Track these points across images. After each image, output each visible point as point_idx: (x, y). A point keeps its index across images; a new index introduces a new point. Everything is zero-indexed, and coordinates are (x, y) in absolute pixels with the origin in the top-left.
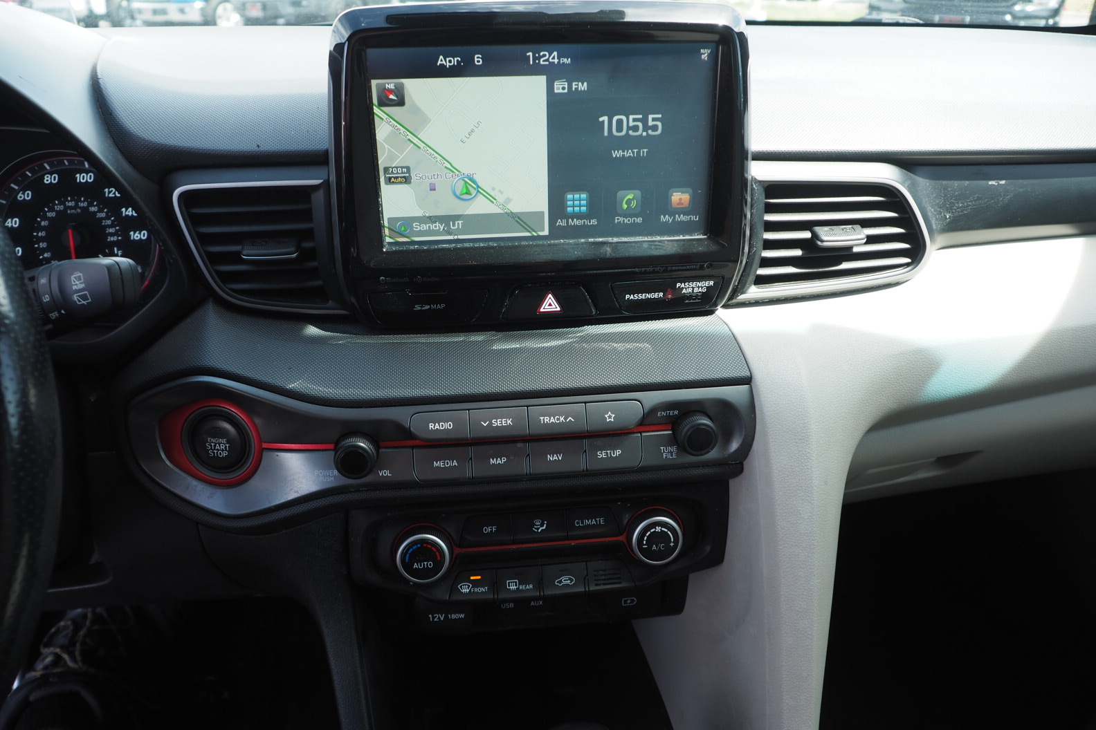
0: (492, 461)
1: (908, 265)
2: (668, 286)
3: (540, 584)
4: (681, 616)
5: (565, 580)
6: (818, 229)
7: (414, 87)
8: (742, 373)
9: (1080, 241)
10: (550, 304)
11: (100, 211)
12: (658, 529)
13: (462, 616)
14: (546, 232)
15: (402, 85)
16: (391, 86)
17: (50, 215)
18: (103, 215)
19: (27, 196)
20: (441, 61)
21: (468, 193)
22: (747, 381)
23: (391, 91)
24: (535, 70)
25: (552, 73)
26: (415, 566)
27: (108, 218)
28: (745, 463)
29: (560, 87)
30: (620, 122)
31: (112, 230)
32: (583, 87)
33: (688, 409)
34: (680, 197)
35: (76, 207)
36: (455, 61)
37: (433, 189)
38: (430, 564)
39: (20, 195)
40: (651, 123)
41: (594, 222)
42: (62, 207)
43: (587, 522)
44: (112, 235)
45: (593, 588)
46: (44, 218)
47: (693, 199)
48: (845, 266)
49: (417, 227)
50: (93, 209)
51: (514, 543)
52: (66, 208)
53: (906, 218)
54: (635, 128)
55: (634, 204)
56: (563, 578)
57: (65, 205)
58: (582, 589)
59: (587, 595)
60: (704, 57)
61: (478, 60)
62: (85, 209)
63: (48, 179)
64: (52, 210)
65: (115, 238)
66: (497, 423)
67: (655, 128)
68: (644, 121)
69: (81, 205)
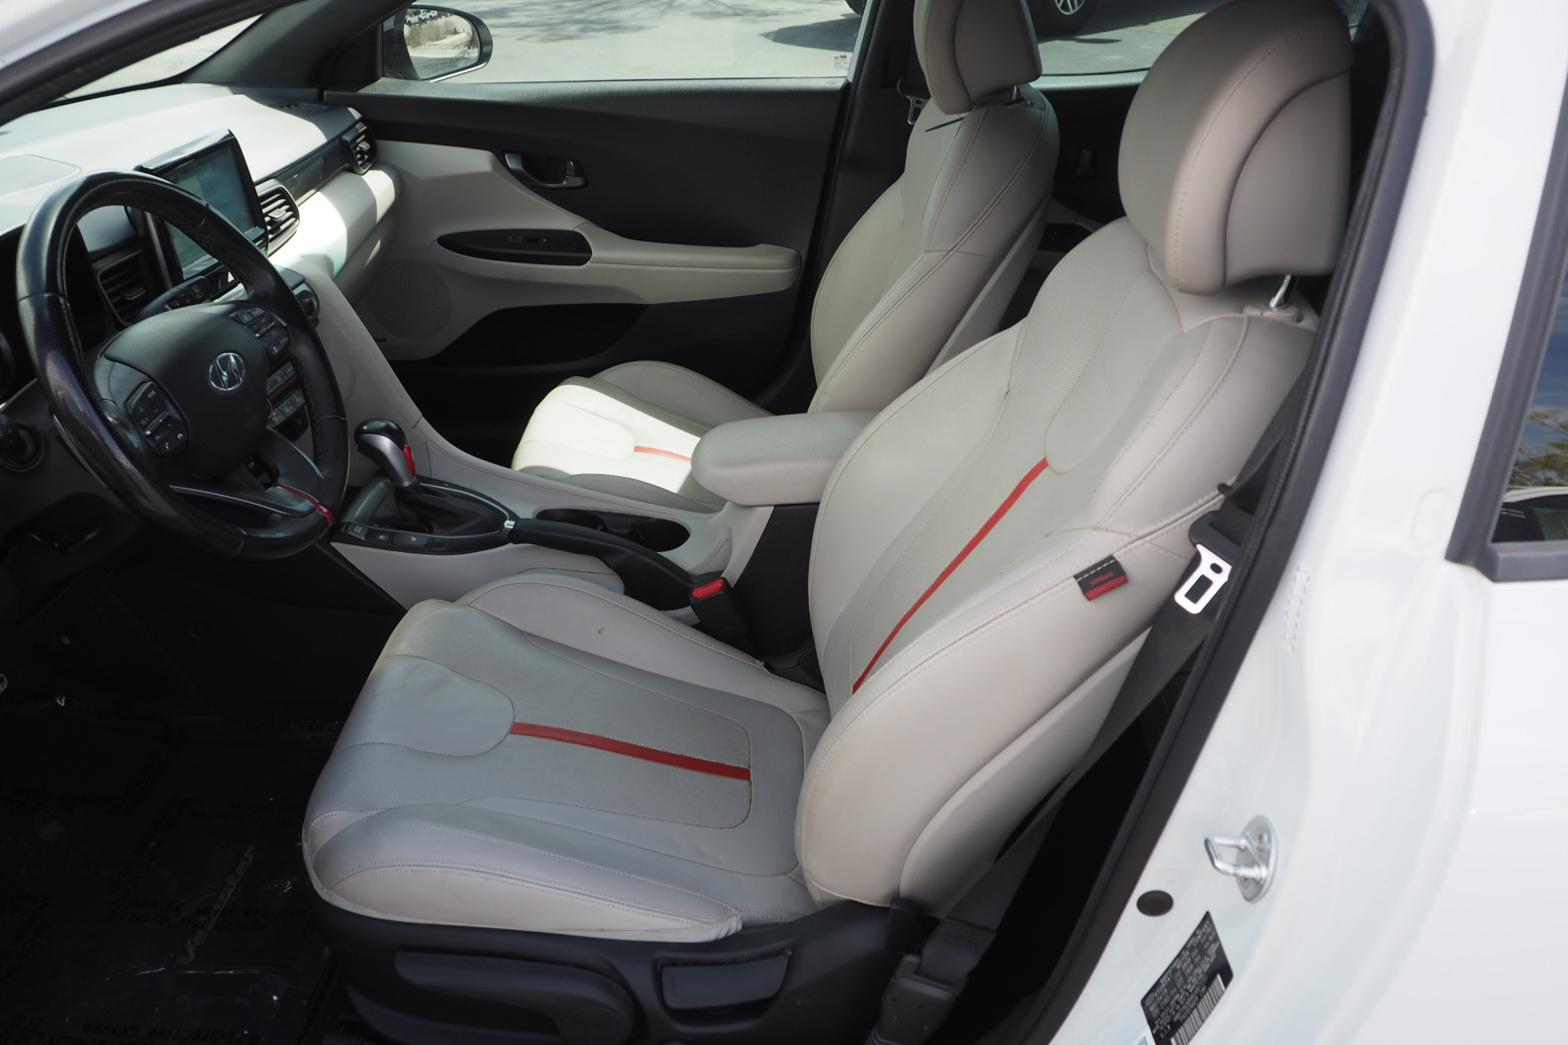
1: (298, 219)
6: (274, 212)
9: (318, 193)
29: (202, 178)
34: (244, 214)
48: (282, 227)
53: (288, 200)
60: (233, 148)
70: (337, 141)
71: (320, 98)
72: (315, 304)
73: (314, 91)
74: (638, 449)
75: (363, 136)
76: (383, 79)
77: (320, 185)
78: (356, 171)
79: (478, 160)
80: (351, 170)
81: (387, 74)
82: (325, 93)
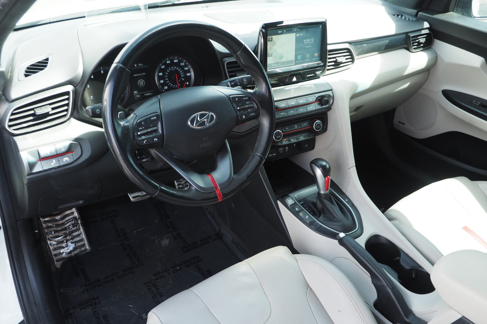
0: (291, 112)
1: (352, 64)
2: (314, 73)
3: (297, 139)
4: (314, 150)
5: (301, 138)
6: (336, 58)
7: (274, 37)
8: (330, 88)
9: (379, 55)
10: (295, 79)
11: (179, 69)
12: (318, 123)
13: (275, 154)
14: (294, 64)
15: (272, 37)
16: (270, 37)
17: (168, 71)
18: (180, 70)
19: (163, 67)
20: (279, 32)
21: (282, 57)
22: (331, 90)
23: (270, 38)
24: (294, 32)
25: (296, 32)
26: (277, 137)
27: (181, 71)
28: (332, 107)
29: (298, 35)
30: (307, 41)
31: (182, 74)
32: (301, 34)
33: (322, 97)
34: (316, 55)
35: (174, 68)
36: (281, 31)
37: (276, 57)
38: (280, 136)
39: (162, 67)
40: (312, 40)
41: (302, 61)
42: (170, 69)
43: (304, 124)
44: (182, 75)
45: (307, 138)
46: (167, 72)
47: (318, 55)
48: (341, 65)
49: (273, 65)
50: (177, 69)
51: (292, 130)
52: (172, 69)
53: (351, 55)
54: (309, 42)
55: (309, 57)
56: (301, 137)
57: (171, 68)
58: (305, 139)
59: (306, 140)
60: (321, 27)
61: (285, 31)
62: (176, 69)
63: (168, 62)
64: (168, 70)
65: (183, 76)
66: (292, 103)
67: (312, 41)
68: (311, 40)
69: (175, 68)
70: (404, 35)
71: (416, 15)
72: (331, 102)
73: (415, 11)
74: (466, 228)
75: (426, 36)
76: (452, 12)
77: (381, 52)
78: (411, 50)
79: (476, 60)
80: (408, 49)
81: (455, 11)
82: (419, 13)
